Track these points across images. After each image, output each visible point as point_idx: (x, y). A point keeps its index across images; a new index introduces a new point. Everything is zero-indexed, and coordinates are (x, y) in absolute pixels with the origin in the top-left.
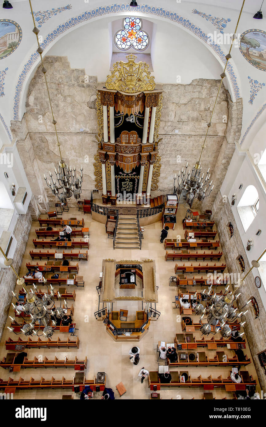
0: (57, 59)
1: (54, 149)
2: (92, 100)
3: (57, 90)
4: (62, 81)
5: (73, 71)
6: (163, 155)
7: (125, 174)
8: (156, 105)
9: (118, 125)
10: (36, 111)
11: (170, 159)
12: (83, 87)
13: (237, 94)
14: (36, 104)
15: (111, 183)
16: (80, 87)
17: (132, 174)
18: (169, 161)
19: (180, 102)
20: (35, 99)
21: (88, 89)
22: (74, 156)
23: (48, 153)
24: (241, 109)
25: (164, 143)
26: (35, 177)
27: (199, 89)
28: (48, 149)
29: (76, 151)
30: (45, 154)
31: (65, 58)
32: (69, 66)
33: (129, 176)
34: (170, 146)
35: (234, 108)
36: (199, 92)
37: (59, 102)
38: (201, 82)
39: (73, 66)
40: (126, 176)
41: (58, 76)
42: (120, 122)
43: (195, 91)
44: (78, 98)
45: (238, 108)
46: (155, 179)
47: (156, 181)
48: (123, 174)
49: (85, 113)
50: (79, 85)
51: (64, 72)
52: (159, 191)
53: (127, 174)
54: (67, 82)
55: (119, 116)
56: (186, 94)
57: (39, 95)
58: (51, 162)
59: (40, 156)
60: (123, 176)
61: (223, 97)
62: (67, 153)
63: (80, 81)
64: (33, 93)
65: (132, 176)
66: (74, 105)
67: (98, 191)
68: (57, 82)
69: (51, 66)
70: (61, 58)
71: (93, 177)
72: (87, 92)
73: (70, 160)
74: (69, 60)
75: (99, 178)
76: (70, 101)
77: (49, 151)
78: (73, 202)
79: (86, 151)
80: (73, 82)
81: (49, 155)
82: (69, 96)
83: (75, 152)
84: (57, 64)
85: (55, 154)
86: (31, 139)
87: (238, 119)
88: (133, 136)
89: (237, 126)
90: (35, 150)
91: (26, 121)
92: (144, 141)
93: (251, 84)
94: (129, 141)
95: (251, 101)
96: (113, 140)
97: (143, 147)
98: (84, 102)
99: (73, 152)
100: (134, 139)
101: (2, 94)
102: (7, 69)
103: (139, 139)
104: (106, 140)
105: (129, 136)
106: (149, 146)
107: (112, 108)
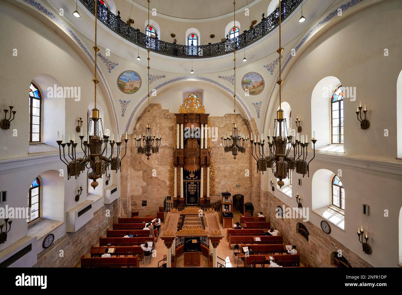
0: (156, 105)
1: (144, 160)
2: (171, 126)
3: (153, 120)
4: (157, 115)
5: (163, 110)
6: (215, 162)
7: (190, 179)
8: (207, 123)
9: (186, 139)
10: (139, 133)
11: (220, 165)
12: (167, 118)
13: (250, 116)
14: (140, 129)
15: (180, 187)
17: (195, 178)
18: (219, 168)
19: (220, 126)
20: (140, 125)
21: (170, 119)
22: (157, 165)
23: (140, 163)
24: (255, 124)
25: (215, 153)
26: (127, 179)
27: (229, 119)
28: (141, 159)
29: (159, 160)
30: (138, 163)
31: (160, 104)
32: (161, 108)
33: (193, 180)
34: (219, 155)
35: (251, 124)
36: (230, 120)
37: (153, 127)
38: (230, 115)
39: (163, 108)
40: (191, 180)
41: (155, 113)
43: (227, 120)
44: (164, 125)
45: (253, 123)
46: (212, 183)
47: (213, 185)
48: (189, 178)
49: (167, 134)
50: (165, 118)
51: (158, 111)
52: (216, 196)
53: (192, 178)
54: (159, 116)
56: (223, 122)
57: (143, 123)
58: (140, 170)
59: (134, 165)
60: (189, 180)
61: (243, 122)
62: (152, 162)
64: (140, 122)
65: (195, 179)
66: (161, 128)
67: (170, 197)
68: (154, 116)
69: (152, 108)
70: (158, 104)
71: (168, 183)
72: (169, 122)
73: (153, 167)
74: (161, 105)
75: (172, 183)
76: (159, 126)
77: (141, 161)
78: (150, 211)
79: (165, 160)
80: (162, 116)
82: (159, 123)
84: (155, 107)
85: (144, 163)
86: (131, 152)
87: (255, 130)
88: (194, 142)
90: (132, 160)
91: (132, 139)
92: (202, 147)
93: (255, 107)
94: (192, 146)
95: (259, 117)
96: (182, 147)
97: (201, 151)
98: (167, 127)
99: (156, 161)
100: (195, 145)
101: (123, 115)
102: (129, 101)
103: (199, 146)
104: (178, 147)
105: (192, 142)
106: (205, 151)
107: (182, 125)
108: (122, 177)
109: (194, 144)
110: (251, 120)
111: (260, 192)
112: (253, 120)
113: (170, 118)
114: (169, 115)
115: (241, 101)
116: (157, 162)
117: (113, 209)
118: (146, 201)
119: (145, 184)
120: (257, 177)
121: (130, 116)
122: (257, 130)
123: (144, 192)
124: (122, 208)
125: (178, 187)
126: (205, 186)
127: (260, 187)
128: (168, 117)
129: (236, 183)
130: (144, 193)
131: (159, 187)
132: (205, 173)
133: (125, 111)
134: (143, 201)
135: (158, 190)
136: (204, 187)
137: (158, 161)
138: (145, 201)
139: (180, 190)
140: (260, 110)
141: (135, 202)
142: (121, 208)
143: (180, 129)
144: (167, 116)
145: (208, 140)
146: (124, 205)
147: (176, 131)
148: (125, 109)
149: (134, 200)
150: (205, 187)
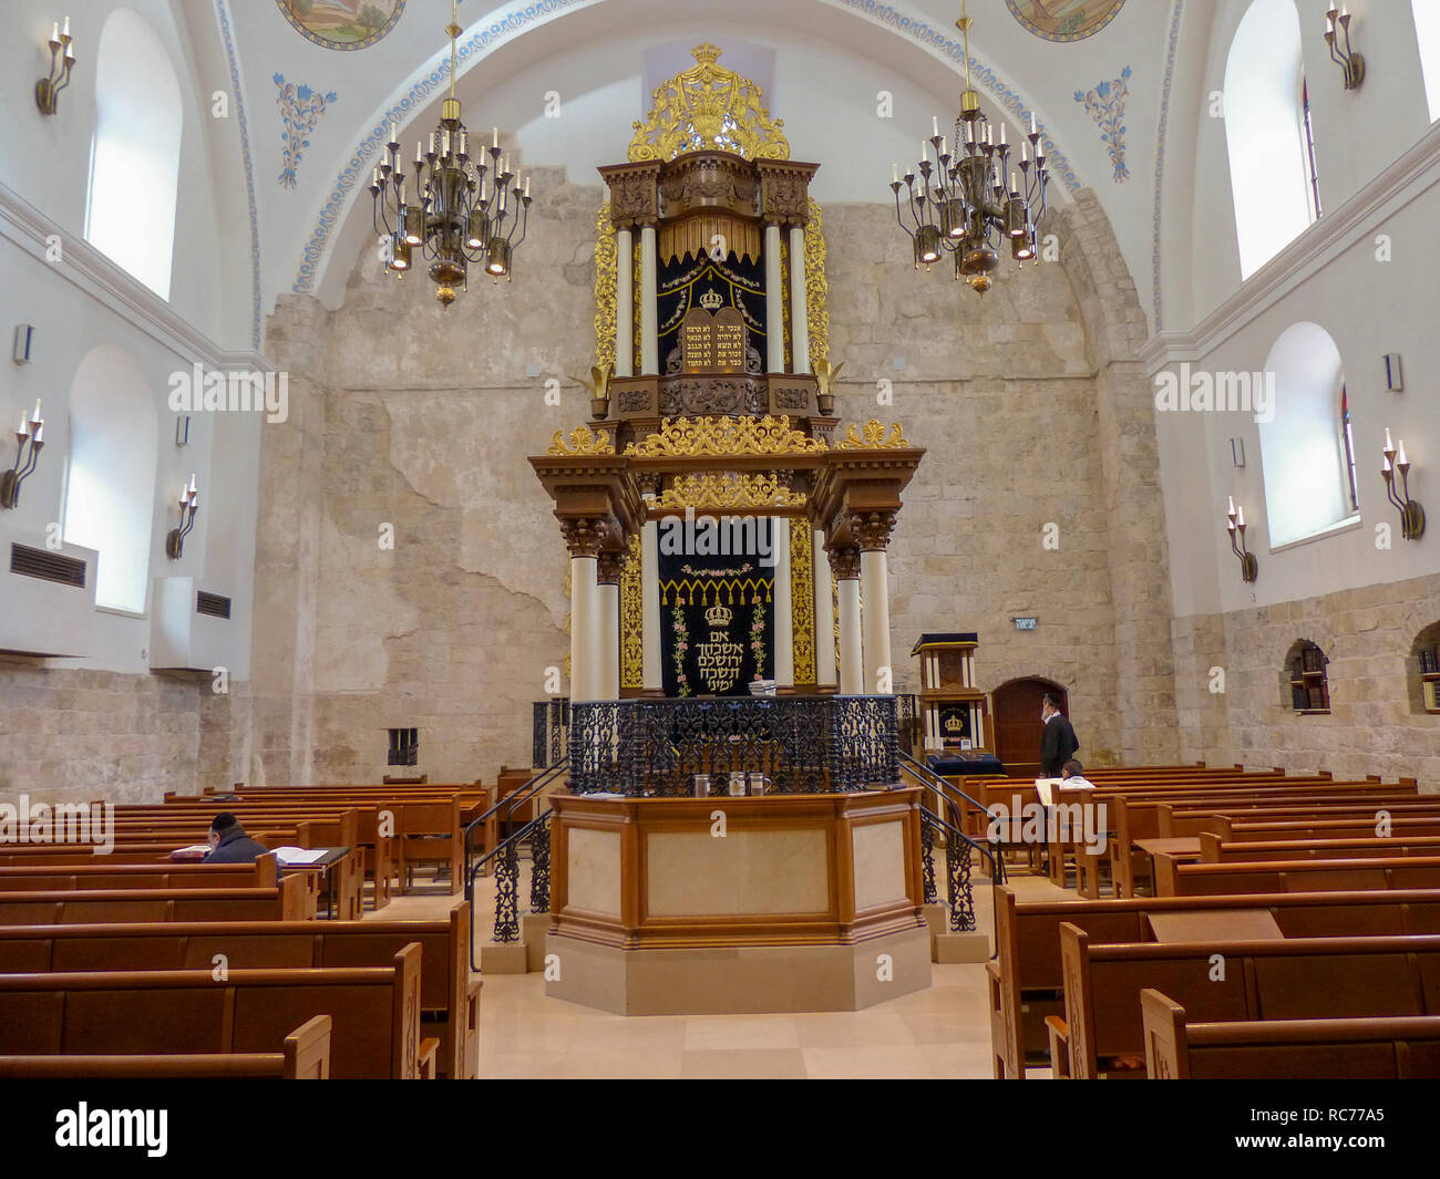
1: (408, 462)
2: (579, 261)
5: (529, 172)
8: (802, 225)
9: (671, 325)
10: (377, 302)
12: (556, 217)
13: (1069, 178)
14: (383, 277)
15: (639, 634)
16: (546, 217)
21: (570, 224)
22: (486, 495)
23: (378, 484)
24: (1102, 224)
26: (296, 568)
30: (365, 486)
31: (510, 137)
35: (1078, 223)
39: (531, 159)
42: (679, 312)
45: (1092, 219)
49: (554, 305)
55: (674, 287)
59: (341, 501)
62: (459, 478)
63: (548, 201)
66: (516, 275)
72: (567, 234)
74: (520, 144)
77: (387, 472)
81: (380, 493)
83: (492, 473)
85: (407, 485)
87: (1107, 258)
88: (727, 331)
89: (1116, 285)
90: (329, 470)
92: (777, 364)
93: (1093, 112)
94: (714, 358)
95: (1121, 169)
96: (650, 365)
97: (774, 385)
98: (554, 265)
99: (486, 473)
100: (732, 349)
101: (289, 176)
102: (332, 97)
103: (754, 354)
104: (624, 369)
105: (714, 332)
106: (799, 385)
107: (648, 235)
108: (262, 555)
109: (723, 341)
110: (1079, 201)
111: (1170, 640)
112: (1087, 200)
113: (572, 215)
114: (565, 200)
115: (1009, 93)
116: (488, 479)
117: (203, 744)
118: (414, 731)
119: (406, 619)
120: (1142, 547)
121: (330, 186)
122: (1119, 255)
123: (401, 673)
124: (259, 760)
125: (628, 634)
126: (801, 623)
127: (1167, 606)
128: (562, 210)
129: (1009, 605)
130: (404, 675)
131: (502, 636)
132: (799, 536)
133: (302, 150)
134: (393, 733)
135: (492, 658)
136: (795, 632)
137: (494, 472)
138: (404, 732)
139: (637, 654)
140: (1124, 122)
141: (340, 736)
142: (252, 762)
143: (635, 263)
144: (556, 202)
145: (810, 332)
146: (269, 739)
147: (612, 278)
148: (306, 144)
149: (333, 726)
150: (807, 631)
